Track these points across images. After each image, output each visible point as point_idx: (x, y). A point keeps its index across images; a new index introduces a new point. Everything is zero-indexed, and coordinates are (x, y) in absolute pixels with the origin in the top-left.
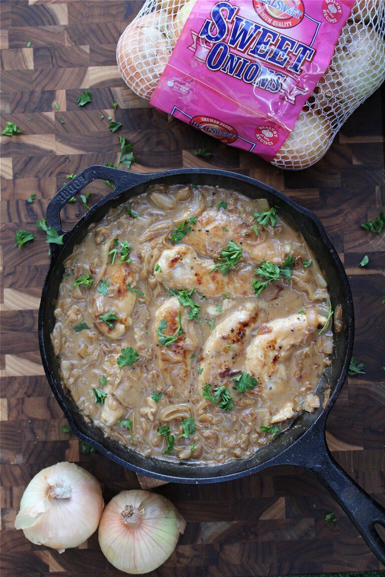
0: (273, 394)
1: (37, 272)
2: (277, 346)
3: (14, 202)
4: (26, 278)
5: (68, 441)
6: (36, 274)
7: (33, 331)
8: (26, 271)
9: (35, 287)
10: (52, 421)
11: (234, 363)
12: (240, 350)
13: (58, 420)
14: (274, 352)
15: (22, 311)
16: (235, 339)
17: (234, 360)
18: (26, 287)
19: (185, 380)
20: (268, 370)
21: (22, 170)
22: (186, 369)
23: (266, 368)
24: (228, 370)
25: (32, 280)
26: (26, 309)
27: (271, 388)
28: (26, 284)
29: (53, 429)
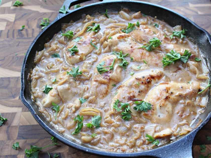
0: (160, 120)
1: (17, 59)
2: (170, 92)
3: (12, 30)
4: (10, 62)
5: (17, 155)
6: (17, 60)
7: (7, 88)
8: (11, 59)
9: (14, 66)
10: (8, 141)
11: (139, 95)
12: (145, 89)
13: (12, 141)
14: (167, 94)
15: (3, 78)
16: (144, 82)
17: (139, 93)
18: (9, 66)
19: (104, 96)
20: (160, 102)
21: (20, 18)
22: (107, 89)
23: (160, 101)
24: (134, 96)
25: (13, 63)
26: (6, 77)
27: (159, 116)
28: (9, 65)
29: (7, 147)
